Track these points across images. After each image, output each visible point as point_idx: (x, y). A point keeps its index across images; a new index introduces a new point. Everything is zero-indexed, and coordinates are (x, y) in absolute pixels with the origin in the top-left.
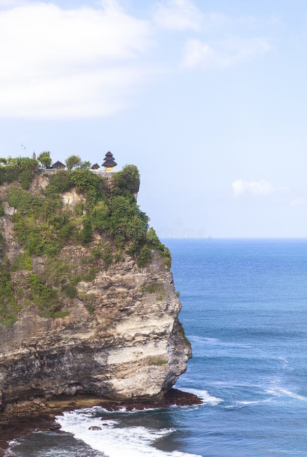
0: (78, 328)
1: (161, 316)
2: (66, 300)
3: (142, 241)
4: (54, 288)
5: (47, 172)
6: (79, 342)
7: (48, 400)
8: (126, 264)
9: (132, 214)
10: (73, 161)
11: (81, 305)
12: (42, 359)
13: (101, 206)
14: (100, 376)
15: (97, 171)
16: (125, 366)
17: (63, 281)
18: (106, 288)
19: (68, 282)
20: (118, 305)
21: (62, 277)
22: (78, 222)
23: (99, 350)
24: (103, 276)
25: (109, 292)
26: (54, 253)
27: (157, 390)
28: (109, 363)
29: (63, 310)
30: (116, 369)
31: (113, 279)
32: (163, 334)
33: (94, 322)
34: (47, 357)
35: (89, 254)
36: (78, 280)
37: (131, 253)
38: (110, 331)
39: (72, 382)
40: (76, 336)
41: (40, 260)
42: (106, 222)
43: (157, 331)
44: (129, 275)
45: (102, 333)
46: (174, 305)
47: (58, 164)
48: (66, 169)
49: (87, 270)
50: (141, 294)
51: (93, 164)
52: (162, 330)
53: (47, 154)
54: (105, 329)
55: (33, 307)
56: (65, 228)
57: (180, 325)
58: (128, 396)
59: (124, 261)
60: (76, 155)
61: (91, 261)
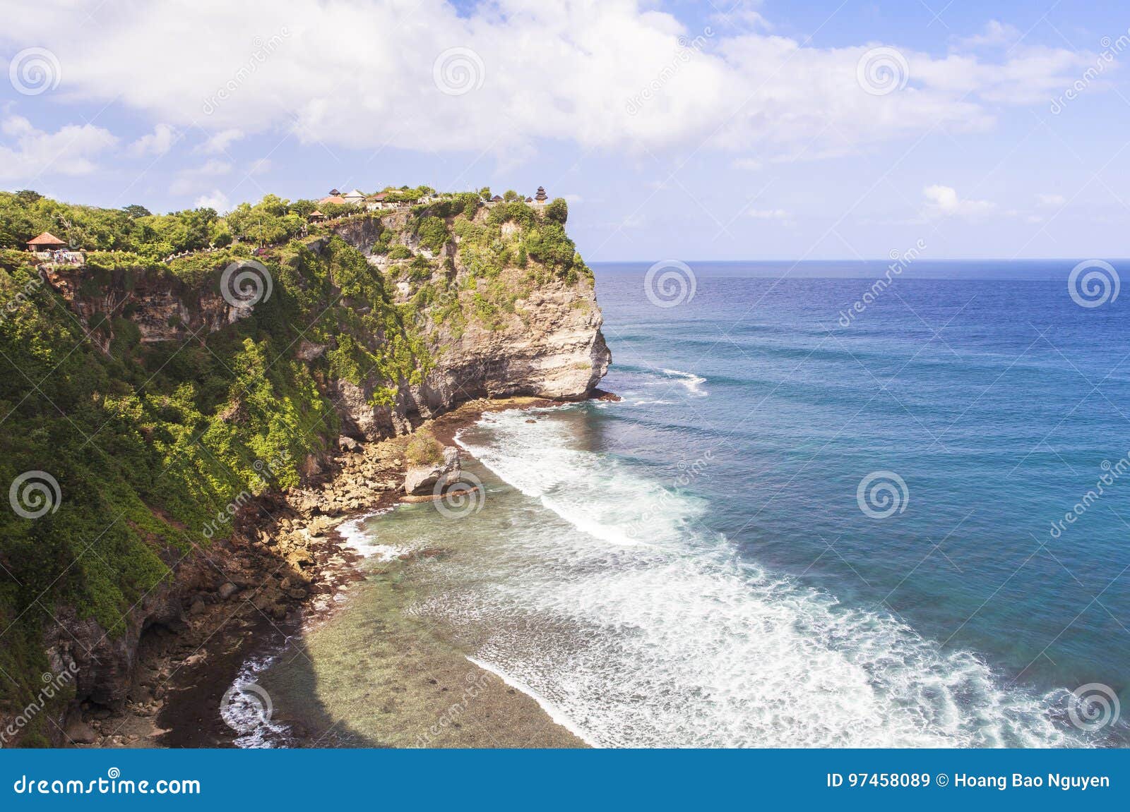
0: (515, 339)
1: (587, 328)
2: (506, 316)
3: (569, 264)
4: (495, 305)
5: (487, 204)
6: (517, 350)
7: (491, 398)
8: (556, 284)
9: (560, 241)
10: (510, 196)
11: (518, 319)
12: (486, 364)
13: (534, 234)
14: (534, 379)
15: (528, 204)
16: (555, 370)
17: (503, 300)
18: (539, 305)
19: (507, 300)
20: (550, 319)
21: (502, 296)
22: (515, 249)
23: (533, 358)
24: (536, 296)
25: (541, 308)
26: (495, 275)
27: (583, 390)
28: (542, 368)
29: (503, 324)
30: (548, 372)
31: (545, 297)
32: (587, 343)
33: (530, 334)
34: (490, 363)
35: (524, 276)
36: (515, 299)
37: (560, 275)
38: (543, 341)
39: (512, 383)
40: (512, 345)
41: (483, 281)
42: (538, 248)
43: (582, 341)
44: (558, 294)
45: (536, 343)
46: (597, 318)
47: (497, 198)
48: (504, 202)
49: (522, 290)
50: (568, 309)
51: (527, 197)
52: (587, 341)
53: (488, 189)
54: (539, 340)
55: (478, 321)
56: (503, 253)
57: (602, 335)
58: (558, 395)
59: (554, 282)
60: (513, 190)
61: (526, 282)
